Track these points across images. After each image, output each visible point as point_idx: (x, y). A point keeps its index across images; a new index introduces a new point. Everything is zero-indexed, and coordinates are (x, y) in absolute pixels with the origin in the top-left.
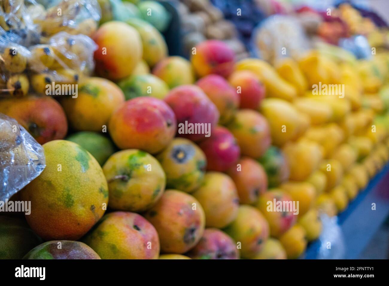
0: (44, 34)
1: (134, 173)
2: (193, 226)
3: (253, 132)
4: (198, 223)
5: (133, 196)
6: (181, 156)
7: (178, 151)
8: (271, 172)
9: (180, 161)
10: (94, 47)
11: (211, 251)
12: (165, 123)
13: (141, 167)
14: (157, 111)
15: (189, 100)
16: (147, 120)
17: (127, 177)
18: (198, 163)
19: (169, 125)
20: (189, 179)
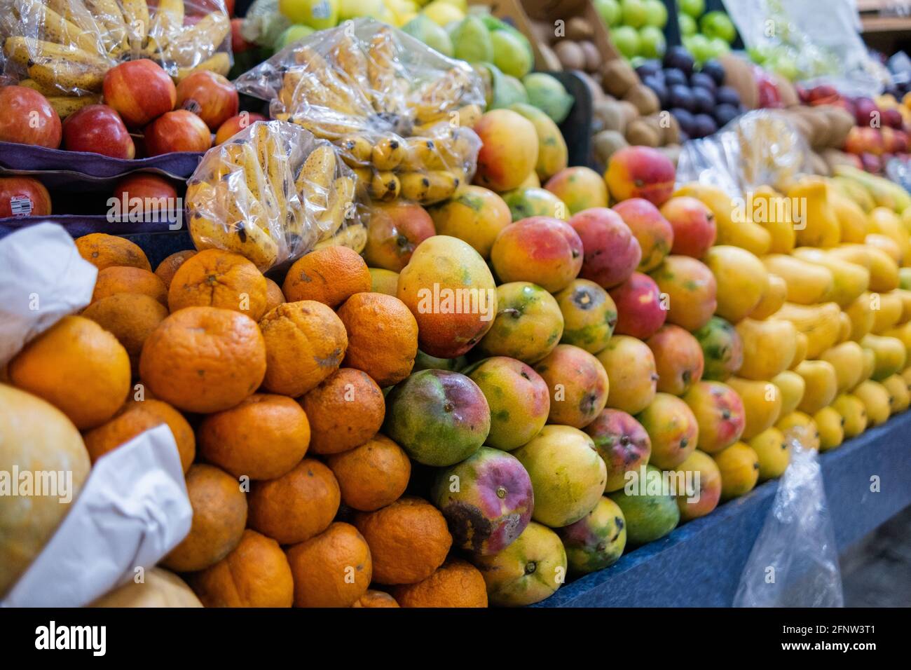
0: (417, 122)
1: (529, 308)
2: (593, 392)
3: (691, 286)
4: (600, 389)
5: (525, 337)
6: (585, 300)
7: (582, 294)
8: (713, 354)
9: (584, 307)
10: (480, 144)
11: (612, 433)
12: (571, 253)
13: (537, 303)
14: (562, 236)
15: (603, 227)
16: (548, 246)
17: (519, 313)
18: (608, 314)
19: (575, 256)
20: (594, 333)
